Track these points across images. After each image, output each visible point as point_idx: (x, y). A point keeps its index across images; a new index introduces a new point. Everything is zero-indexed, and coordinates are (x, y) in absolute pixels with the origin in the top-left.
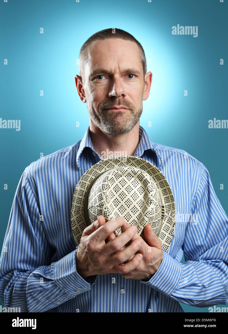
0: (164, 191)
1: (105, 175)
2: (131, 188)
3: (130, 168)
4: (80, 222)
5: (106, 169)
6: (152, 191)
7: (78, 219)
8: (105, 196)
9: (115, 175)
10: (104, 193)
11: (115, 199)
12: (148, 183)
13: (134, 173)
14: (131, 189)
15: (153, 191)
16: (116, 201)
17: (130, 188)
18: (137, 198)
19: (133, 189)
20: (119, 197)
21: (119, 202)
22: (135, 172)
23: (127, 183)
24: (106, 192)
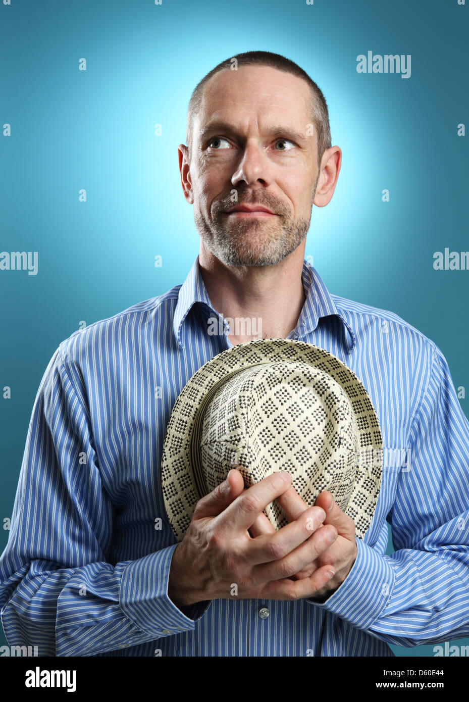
0: (362, 420)
1: (246, 377)
2: (300, 409)
3: (300, 367)
4: (179, 471)
5: (243, 364)
6: (344, 419)
7: (176, 465)
8: (245, 422)
9: (267, 377)
10: (243, 414)
11: (265, 428)
12: (336, 400)
13: (308, 378)
14: (300, 411)
15: (346, 419)
16: (266, 434)
17: (298, 408)
18: (311, 431)
19: (302, 412)
20: (273, 425)
21: (271, 437)
22: (310, 376)
23: (290, 397)
24: (247, 413)
